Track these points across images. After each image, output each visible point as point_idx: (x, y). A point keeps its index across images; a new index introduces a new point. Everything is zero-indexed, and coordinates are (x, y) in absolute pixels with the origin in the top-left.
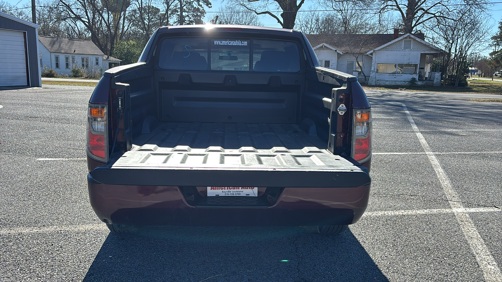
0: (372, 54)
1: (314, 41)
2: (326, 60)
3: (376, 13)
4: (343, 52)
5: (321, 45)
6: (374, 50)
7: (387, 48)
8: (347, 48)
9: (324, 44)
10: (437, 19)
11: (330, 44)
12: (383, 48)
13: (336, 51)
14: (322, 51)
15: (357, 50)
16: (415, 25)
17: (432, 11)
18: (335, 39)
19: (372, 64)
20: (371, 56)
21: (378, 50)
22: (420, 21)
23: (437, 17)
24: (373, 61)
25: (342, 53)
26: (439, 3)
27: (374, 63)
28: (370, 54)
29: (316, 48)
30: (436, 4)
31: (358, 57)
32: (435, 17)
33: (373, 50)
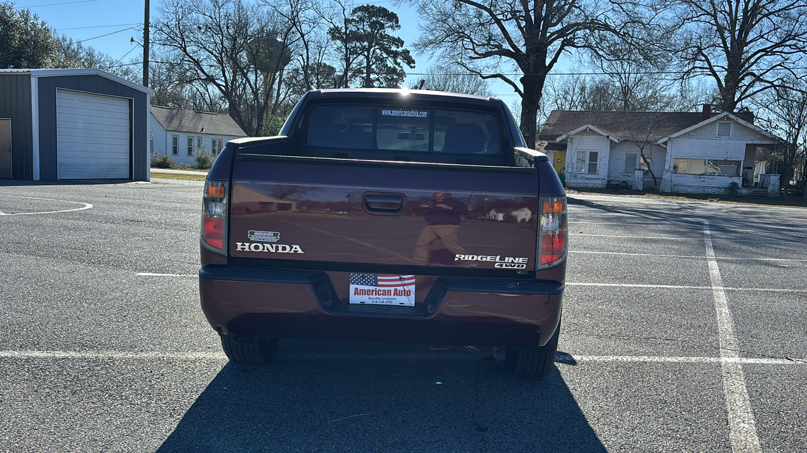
0: (665, 143)
1: (574, 121)
2: (591, 151)
3: (676, 80)
4: (619, 140)
5: (584, 127)
6: (670, 136)
7: (691, 134)
8: (627, 134)
9: (589, 125)
10: (776, 89)
11: (599, 126)
12: (685, 134)
13: (608, 137)
14: (585, 137)
15: (643, 137)
16: (740, 99)
17: (769, 77)
18: (607, 119)
19: (667, 159)
20: (665, 146)
21: (676, 137)
22: (747, 93)
24: (667, 154)
25: (617, 141)
26: (780, 65)
27: (670, 157)
28: (663, 143)
29: (576, 132)
30: (775, 66)
31: (643, 147)
32: (775, 86)
33: (667, 137)
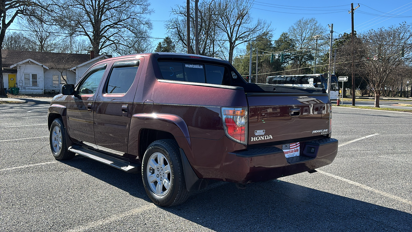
0: (75, 70)
1: (17, 56)
2: (33, 74)
3: (67, 36)
4: (49, 68)
5: (28, 60)
6: (77, 66)
7: (87, 65)
8: (52, 65)
9: (30, 59)
10: (115, 44)
11: (34, 59)
12: (84, 65)
13: (42, 66)
14: (28, 66)
15: (62, 66)
16: (101, 48)
17: (112, 38)
18: (38, 56)
19: (76, 78)
20: (74, 71)
21: (80, 67)
22: (105, 45)
23: (116, 44)
24: (76, 75)
25: (48, 68)
26: (116, 33)
27: (78, 77)
28: (73, 70)
29: (22, 63)
30: (115, 34)
31: (62, 72)
32: (114, 43)
33: (76, 67)
